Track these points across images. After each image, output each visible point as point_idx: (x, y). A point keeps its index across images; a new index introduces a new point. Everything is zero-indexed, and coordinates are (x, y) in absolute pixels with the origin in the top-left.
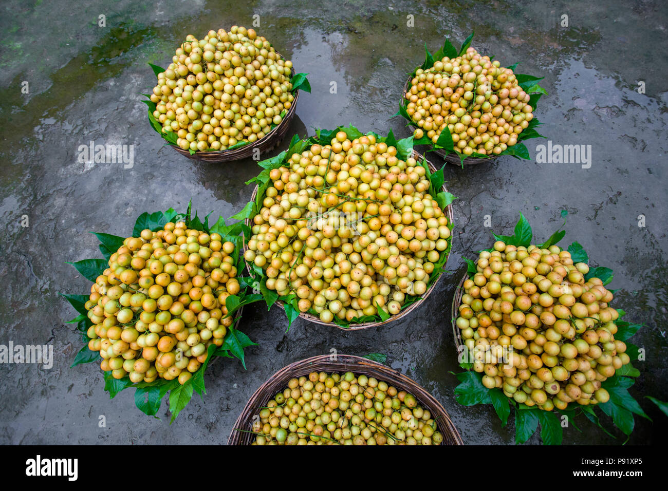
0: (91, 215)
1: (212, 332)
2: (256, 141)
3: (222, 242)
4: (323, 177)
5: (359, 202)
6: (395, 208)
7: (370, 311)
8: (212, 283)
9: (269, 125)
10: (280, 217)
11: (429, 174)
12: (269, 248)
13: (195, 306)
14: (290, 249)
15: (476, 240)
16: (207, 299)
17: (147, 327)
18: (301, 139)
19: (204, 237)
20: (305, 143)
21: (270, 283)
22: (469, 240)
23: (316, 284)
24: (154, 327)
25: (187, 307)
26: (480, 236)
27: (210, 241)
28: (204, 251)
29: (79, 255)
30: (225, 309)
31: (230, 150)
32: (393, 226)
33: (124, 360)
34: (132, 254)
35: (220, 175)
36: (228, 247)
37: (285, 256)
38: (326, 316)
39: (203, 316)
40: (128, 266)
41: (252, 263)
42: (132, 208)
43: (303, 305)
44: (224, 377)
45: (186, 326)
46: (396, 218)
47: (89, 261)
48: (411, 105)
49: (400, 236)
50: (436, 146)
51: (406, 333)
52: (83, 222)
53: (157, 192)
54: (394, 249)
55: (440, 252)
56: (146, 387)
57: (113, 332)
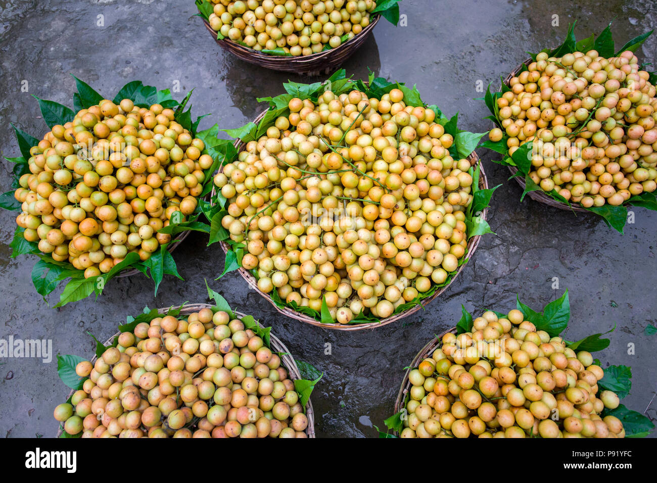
0: (84, 56)
1: (142, 240)
2: (297, 56)
3: (202, 153)
4: (344, 132)
5: (364, 179)
6: (406, 207)
7: (315, 305)
8: (168, 191)
9: (323, 44)
10: (274, 154)
11: (476, 189)
12: (244, 182)
13: (137, 204)
14: (265, 194)
15: (504, 301)
16: (153, 204)
17: (78, 199)
18: (346, 78)
19: (185, 138)
20: (350, 83)
21: (227, 220)
22: (495, 295)
23: (273, 245)
24: (85, 204)
25: (128, 201)
26: (512, 298)
27: (190, 145)
28: (176, 152)
29: (52, 94)
30: (168, 224)
31: (264, 53)
32: (392, 225)
33: (42, 223)
34: (102, 119)
35: (245, 78)
36: (205, 161)
37: (255, 199)
38: (264, 285)
39: (141, 219)
40: (90, 129)
41: (219, 189)
42: (131, 70)
43: (248, 260)
44: (136, 301)
45: (118, 219)
46: (400, 218)
47: (57, 105)
48: (509, 95)
49: (392, 239)
50: (508, 160)
51: (357, 361)
52: (73, 60)
53: (167, 64)
54: (374, 250)
55: (433, 283)
56: (50, 263)
57: (44, 188)
